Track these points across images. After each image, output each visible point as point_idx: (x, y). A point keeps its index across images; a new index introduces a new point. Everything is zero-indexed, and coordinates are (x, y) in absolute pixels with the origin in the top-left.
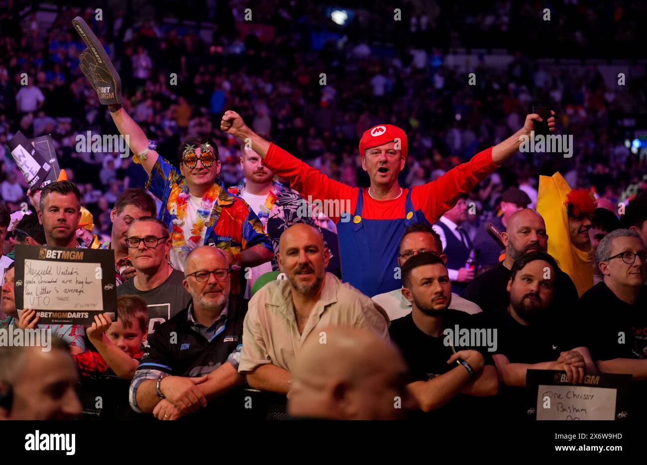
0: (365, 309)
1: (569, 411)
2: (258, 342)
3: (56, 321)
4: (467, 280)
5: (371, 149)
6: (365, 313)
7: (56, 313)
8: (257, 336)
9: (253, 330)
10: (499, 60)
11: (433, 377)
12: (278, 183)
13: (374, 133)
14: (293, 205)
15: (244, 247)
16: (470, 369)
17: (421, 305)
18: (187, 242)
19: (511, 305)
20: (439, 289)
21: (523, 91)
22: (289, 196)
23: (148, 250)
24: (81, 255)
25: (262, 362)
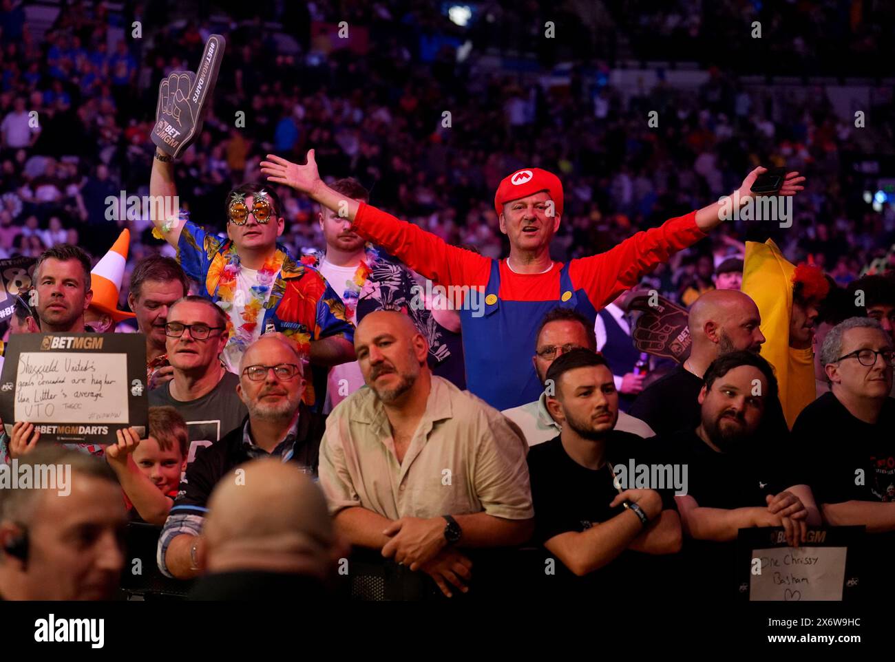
0: (493, 425)
1: (787, 582)
2: (340, 475)
3: (62, 438)
4: (634, 390)
5: (513, 203)
6: (493, 431)
7: (63, 427)
8: (339, 466)
9: (333, 458)
10: (689, 78)
11: (588, 527)
12: (373, 249)
13: (516, 180)
14: (393, 280)
15: (317, 336)
16: (642, 516)
17: (576, 424)
18: (238, 332)
19: (702, 424)
20: (602, 402)
21: (720, 122)
22: (388, 268)
23: (195, 343)
24: (99, 343)
25: (347, 503)
